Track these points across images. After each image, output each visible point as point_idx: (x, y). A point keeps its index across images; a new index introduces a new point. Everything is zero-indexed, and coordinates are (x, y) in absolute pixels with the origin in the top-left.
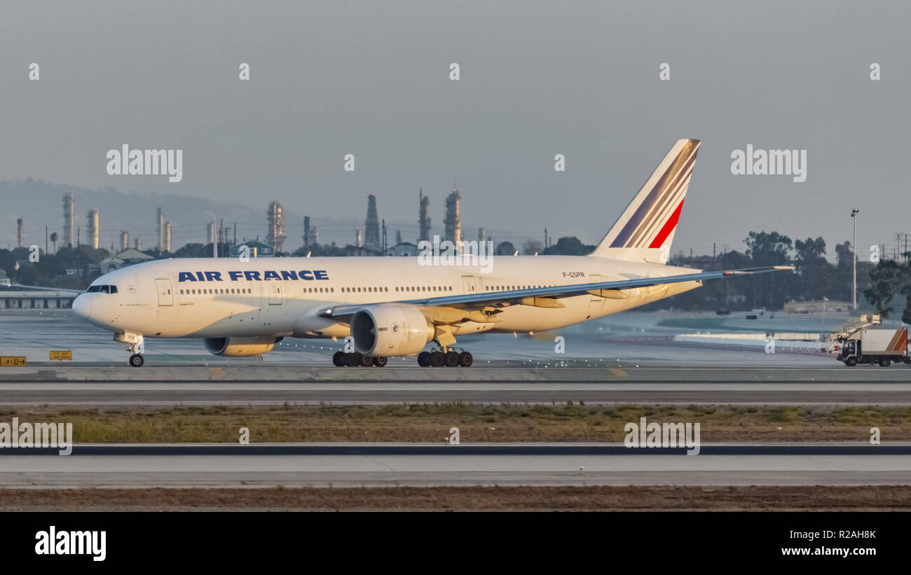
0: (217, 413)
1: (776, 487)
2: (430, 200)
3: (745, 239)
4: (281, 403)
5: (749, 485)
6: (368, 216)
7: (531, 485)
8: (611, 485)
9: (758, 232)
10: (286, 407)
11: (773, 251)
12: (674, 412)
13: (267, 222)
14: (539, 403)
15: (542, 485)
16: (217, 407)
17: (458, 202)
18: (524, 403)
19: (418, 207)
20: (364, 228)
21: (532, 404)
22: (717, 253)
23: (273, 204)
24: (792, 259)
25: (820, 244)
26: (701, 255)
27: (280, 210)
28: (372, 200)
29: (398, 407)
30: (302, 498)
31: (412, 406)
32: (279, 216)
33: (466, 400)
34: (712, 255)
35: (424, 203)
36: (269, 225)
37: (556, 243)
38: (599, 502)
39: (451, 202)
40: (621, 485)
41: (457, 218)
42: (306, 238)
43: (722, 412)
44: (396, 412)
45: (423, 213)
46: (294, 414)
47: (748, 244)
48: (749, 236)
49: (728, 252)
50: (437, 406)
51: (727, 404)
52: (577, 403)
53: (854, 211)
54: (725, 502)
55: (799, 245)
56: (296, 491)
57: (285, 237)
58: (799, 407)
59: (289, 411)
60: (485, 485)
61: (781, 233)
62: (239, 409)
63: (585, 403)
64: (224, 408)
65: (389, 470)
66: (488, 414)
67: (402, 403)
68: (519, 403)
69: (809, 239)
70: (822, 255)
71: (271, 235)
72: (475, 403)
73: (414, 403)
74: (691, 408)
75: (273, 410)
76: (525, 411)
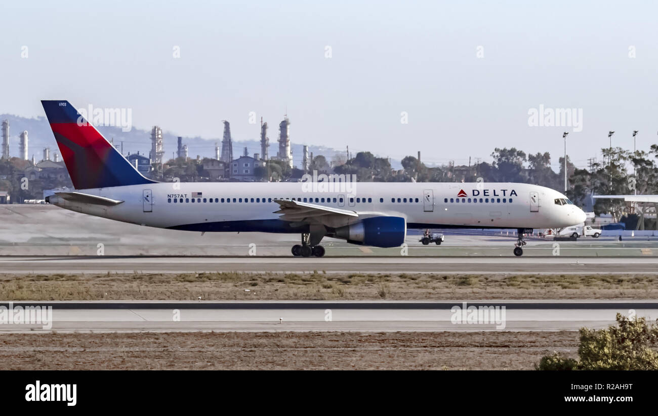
0: (56, 279)
1: (415, 333)
2: (268, 125)
3: (491, 154)
4: (105, 272)
5: (396, 331)
6: (224, 137)
7: (237, 331)
8: (295, 331)
9: (502, 148)
10: (108, 275)
11: (512, 163)
12: (388, 278)
13: (151, 141)
14: (293, 272)
15: (245, 331)
16: (58, 275)
17: (288, 127)
18: (282, 272)
19: (260, 130)
20: (221, 144)
21: (288, 273)
22: (472, 164)
23: (155, 127)
24: (527, 168)
25: (547, 157)
26: (461, 165)
27: (160, 132)
28: (227, 124)
29: (189, 275)
30: (65, 340)
31: (200, 274)
32: (160, 136)
33: (240, 270)
34: (468, 166)
35: (264, 127)
36: (152, 144)
37: (355, 157)
38: (278, 344)
39: (284, 126)
40: (302, 331)
41: (288, 139)
42: (179, 153)
43: (424, 278)
44: (187, 278)
45: (263, 134)
46: (112, 280)
47: (494, 157)
48: (494, 151)
49: (480, 163)
50: (219, 274)
51: (429, 273)
52: (320, 272)
53: (565, 133)
54: (371, 344)
55: (531, 158)
56: (65, 336)
57: (164, 152)
58: (482, 275)
59: (111, 278)
60: (204, 331)
61: (518, 149)
62: (73, 276)
63: (326, 272)
64: (62, 276)
65: (142, 320)
66: (254, 280)
67: (193, 272)
68: (278, 272)
69: (539, 154)
70: (548, 166)
71: (153, 150)
72: (246, 272)
73: (202, 272)
74: (401, 276)
75: (98, 277)
76: (282, 278)
